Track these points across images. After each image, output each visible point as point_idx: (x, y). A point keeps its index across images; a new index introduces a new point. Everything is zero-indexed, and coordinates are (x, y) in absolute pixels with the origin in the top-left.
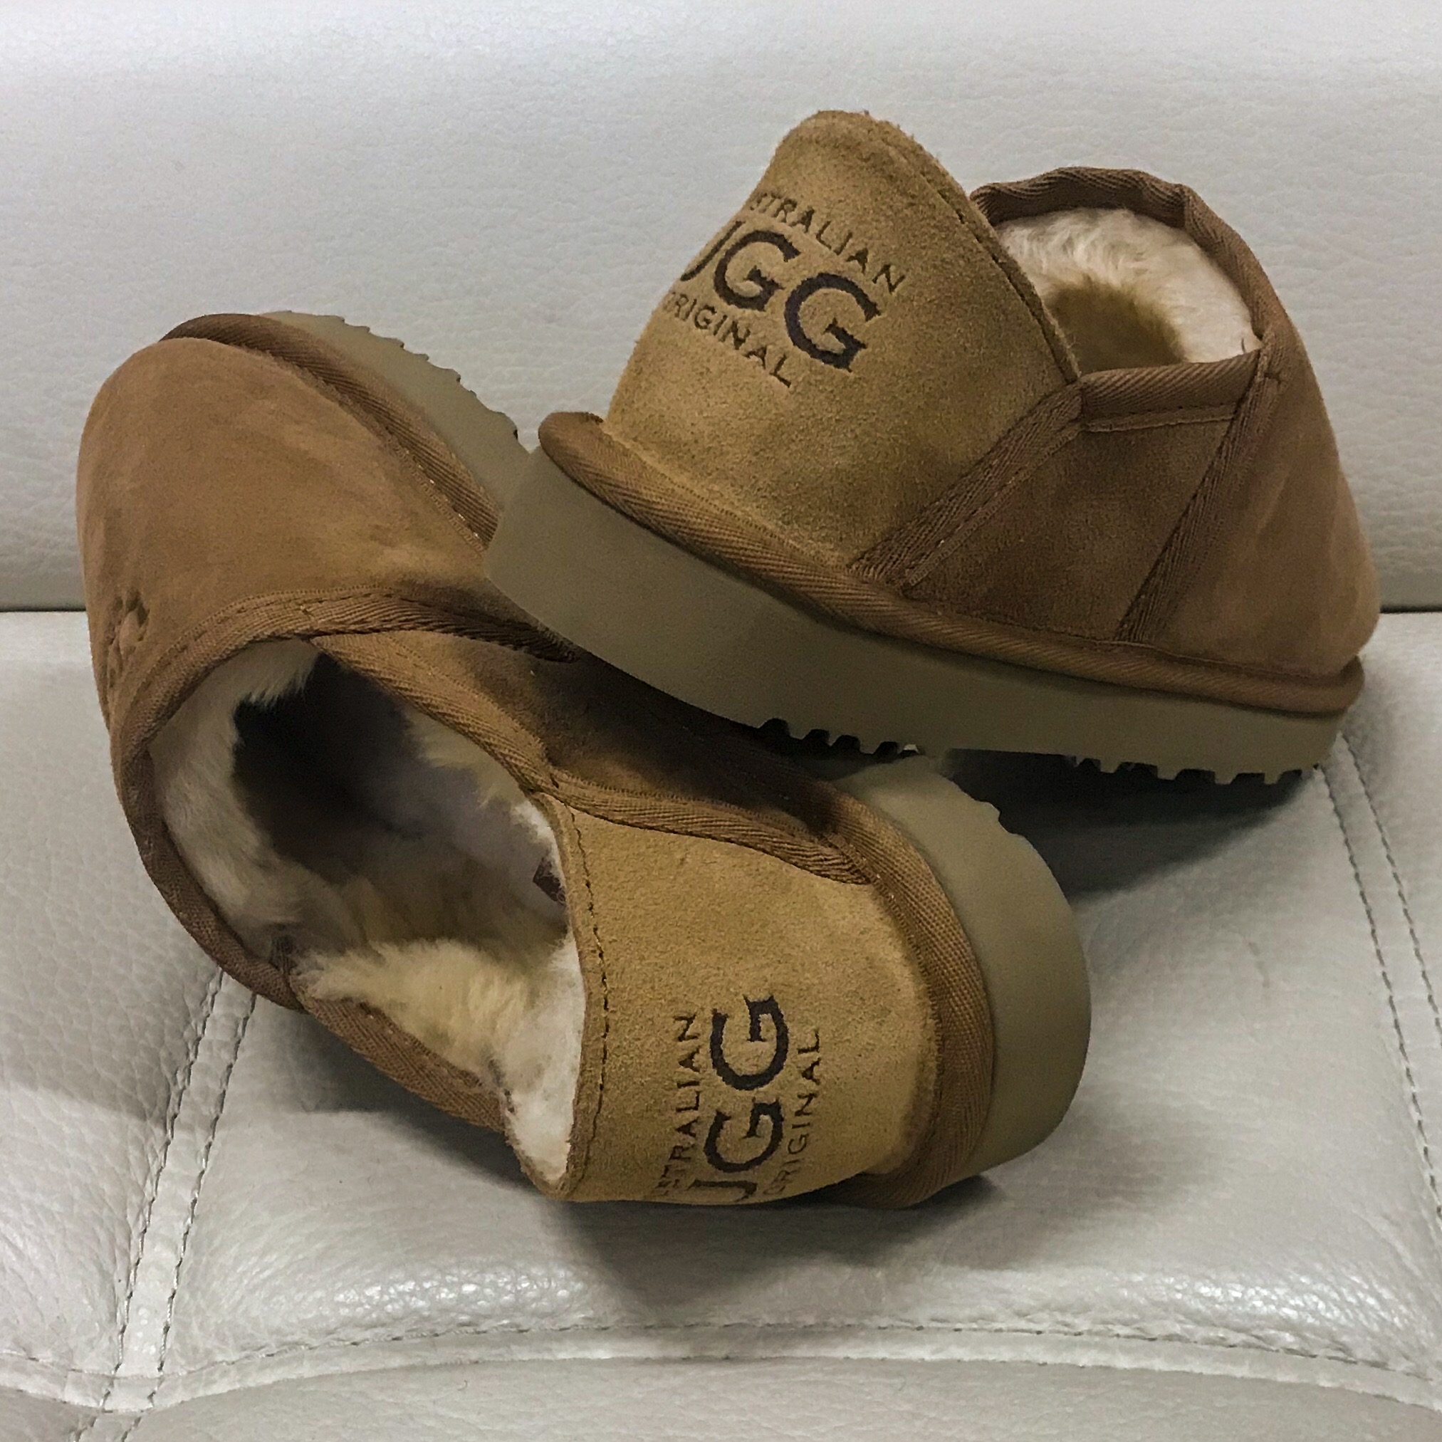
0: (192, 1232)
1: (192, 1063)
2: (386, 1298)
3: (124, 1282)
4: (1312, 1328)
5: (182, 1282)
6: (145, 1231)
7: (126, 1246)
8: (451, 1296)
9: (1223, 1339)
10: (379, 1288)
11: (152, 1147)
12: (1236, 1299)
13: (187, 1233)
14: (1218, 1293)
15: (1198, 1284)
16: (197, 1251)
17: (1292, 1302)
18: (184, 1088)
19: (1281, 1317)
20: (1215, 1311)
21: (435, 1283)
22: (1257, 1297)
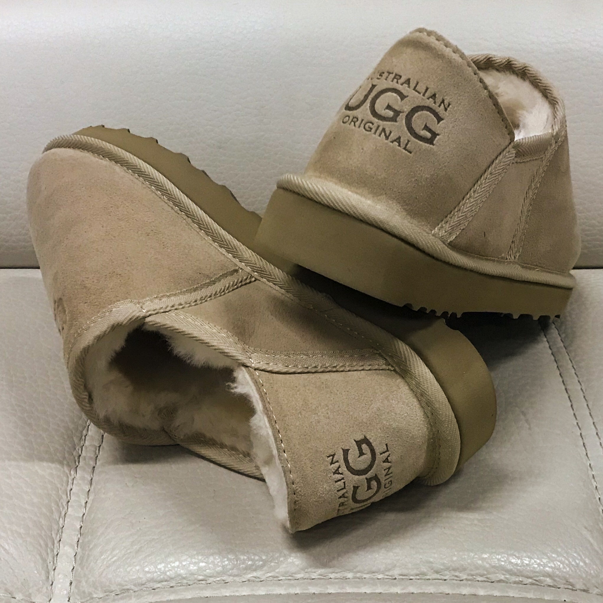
0: (80, 541)
1: (77, 466)
2: (167, 569)
3: (52, 563)
4: (558, 576)
5: (77, 563)
6: (60, 540)
7: (52, 547)
8: (195, 568)
9: (522, 581)
10: (163, 565)
11: (62, 503)
12: (527, 564)
13: (78, 541)
14: (519, 562)
15: (511, 558)
16: (83, 549)
17: (549, 565)
18: (75, 477)
19: (545, 571)
20: (518, 570)
21: (188, 563)
22: (535, 564)
